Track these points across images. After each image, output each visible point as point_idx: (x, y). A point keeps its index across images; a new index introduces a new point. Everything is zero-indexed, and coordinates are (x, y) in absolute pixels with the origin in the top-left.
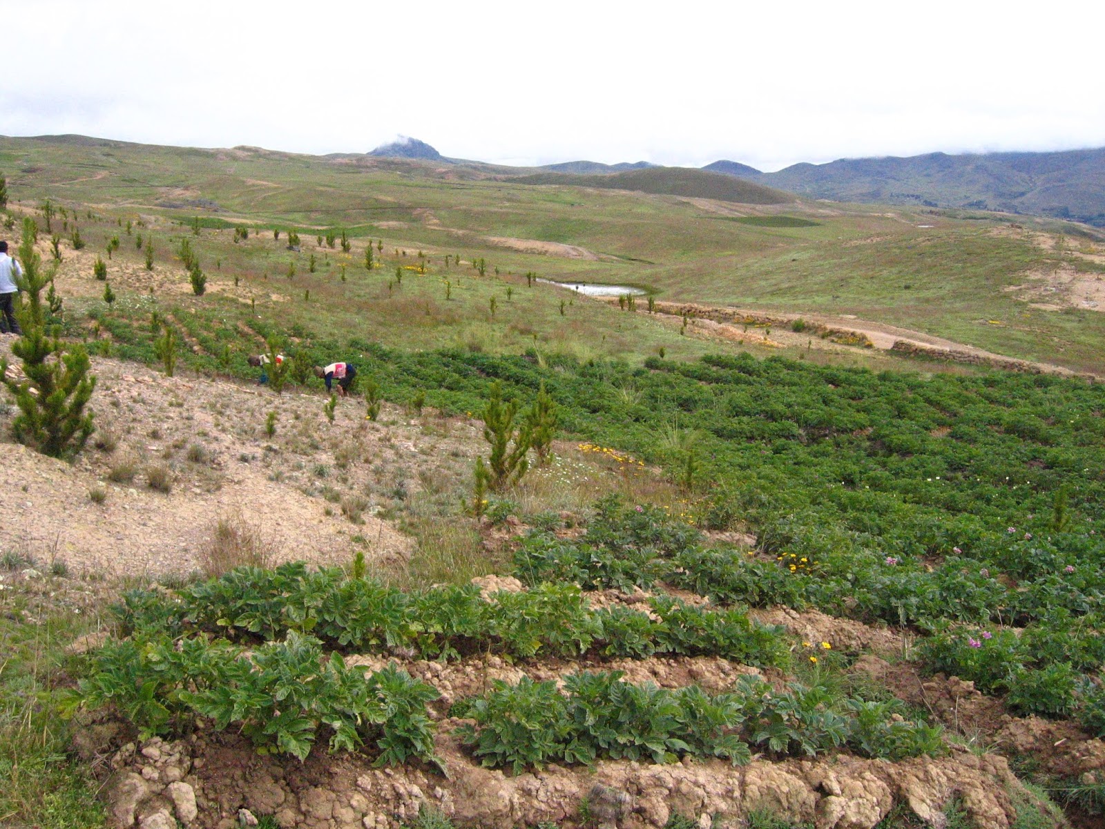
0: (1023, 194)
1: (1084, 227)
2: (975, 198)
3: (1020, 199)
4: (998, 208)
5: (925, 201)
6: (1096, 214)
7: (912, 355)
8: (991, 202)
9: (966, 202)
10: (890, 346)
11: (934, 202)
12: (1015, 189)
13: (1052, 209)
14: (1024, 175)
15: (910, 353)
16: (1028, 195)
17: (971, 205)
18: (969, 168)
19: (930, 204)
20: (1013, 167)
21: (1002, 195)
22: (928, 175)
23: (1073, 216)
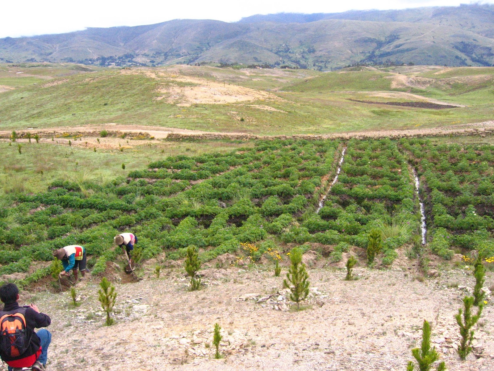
0: (51, 54)
1: (83, 65)
2: (30, 57)
3: (50, 56)
4: (41, 61)
5: (7, 61)
6: (84, 59)
7: (181, 139)
8: (38, 58)
9: (26, 59)
10: (165, 137)
11: (11, 61)
12: (48, 52)
13: (65, 59)
14: (50, 45)
15: (179, 139)
16: (54, 54)
17: (28, 60)
18: (24, 43)
19: (9, 62)
20: (44, 41)
21: (41, 54)
22: (5, 48)
23: (75, 61)
